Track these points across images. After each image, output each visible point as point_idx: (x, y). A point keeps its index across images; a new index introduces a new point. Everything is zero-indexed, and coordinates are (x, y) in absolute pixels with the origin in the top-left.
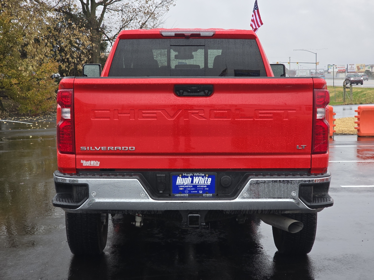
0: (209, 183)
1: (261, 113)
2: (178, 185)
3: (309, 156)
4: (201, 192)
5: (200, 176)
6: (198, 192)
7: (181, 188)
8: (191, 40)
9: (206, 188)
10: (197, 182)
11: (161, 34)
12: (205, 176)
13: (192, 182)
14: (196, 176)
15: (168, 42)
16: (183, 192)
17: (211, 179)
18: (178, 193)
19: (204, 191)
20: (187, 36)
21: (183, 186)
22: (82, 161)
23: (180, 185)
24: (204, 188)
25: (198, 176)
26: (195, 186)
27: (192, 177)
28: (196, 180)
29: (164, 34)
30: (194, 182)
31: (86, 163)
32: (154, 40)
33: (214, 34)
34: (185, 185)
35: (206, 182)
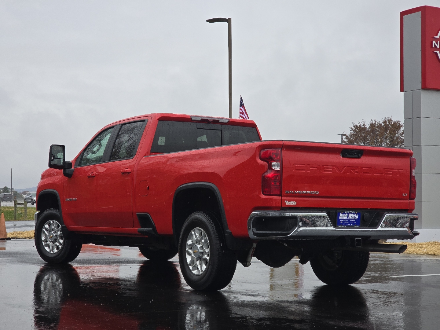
0: (357, 218)
1: (386, 171)
2: (340, 220)
3: (408, 201)
4: (352, 225)
5: (352, 213)
6: (351, 225)
7: (341, 221)
8: (211, 124)
9: (355, 222)
10: (350, 218)
11: (191, 118)
12: (355, 213)
13: (348, 218)
14: (350, 213)
15: (195, 124)
16: (342, 224)
17: (358, 215)
18: (340, 225)
19: (354, 224)
20: (210, 121)
21: (343, 220)
22: (286, 202)
23: (341, 220)
24: (354, 221)
25: (351, 213)
26: (349, 220)
27: (348, 214)
28: (350, 216)
29: (193, 118)
30: (349, 218)
31: (288, 203)
32: (185, 123)
33: (229, 121)
34: (344, 220)
35: (355, 218)
